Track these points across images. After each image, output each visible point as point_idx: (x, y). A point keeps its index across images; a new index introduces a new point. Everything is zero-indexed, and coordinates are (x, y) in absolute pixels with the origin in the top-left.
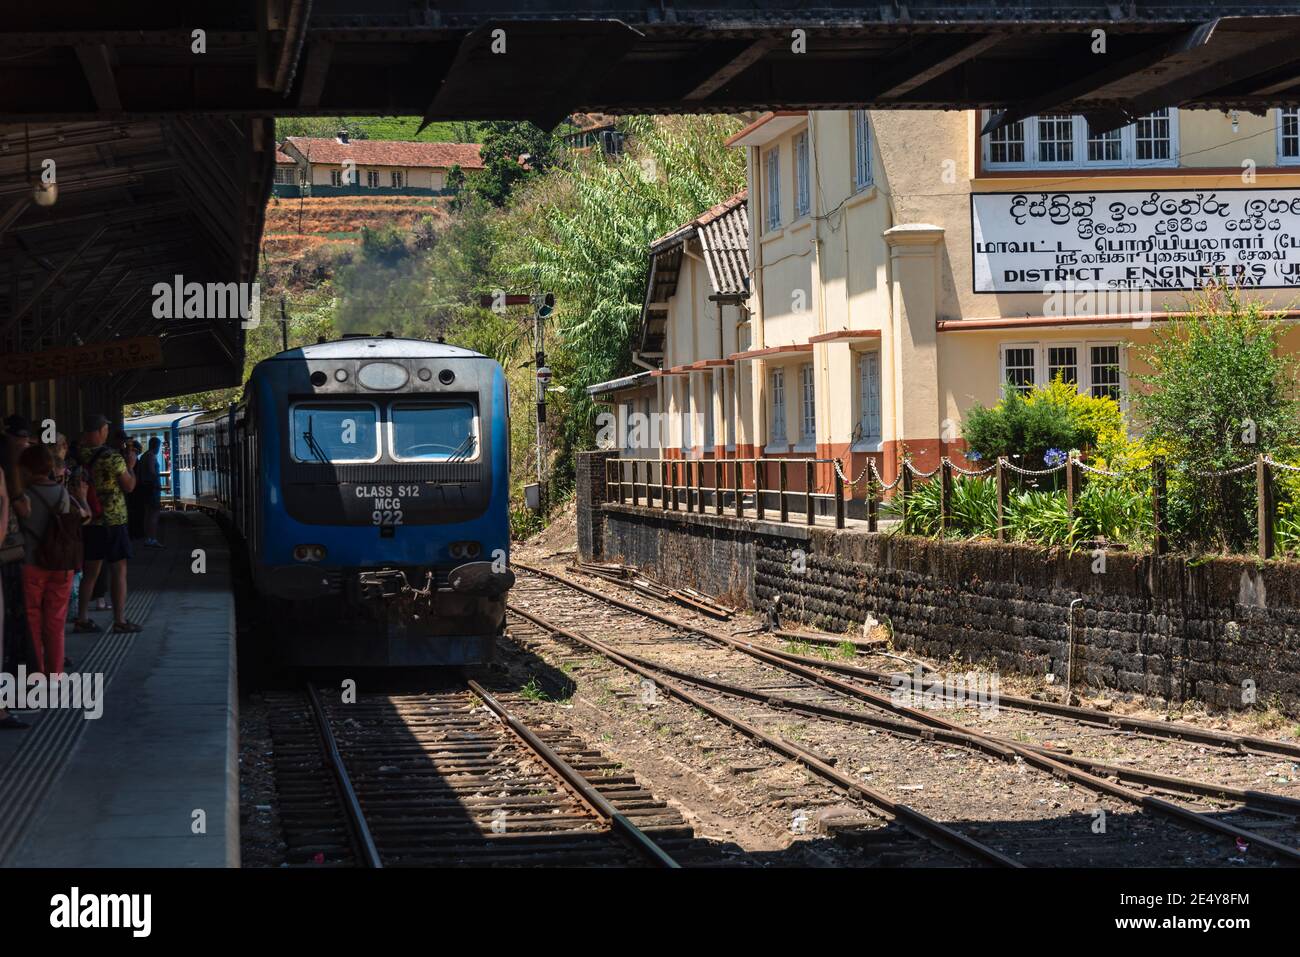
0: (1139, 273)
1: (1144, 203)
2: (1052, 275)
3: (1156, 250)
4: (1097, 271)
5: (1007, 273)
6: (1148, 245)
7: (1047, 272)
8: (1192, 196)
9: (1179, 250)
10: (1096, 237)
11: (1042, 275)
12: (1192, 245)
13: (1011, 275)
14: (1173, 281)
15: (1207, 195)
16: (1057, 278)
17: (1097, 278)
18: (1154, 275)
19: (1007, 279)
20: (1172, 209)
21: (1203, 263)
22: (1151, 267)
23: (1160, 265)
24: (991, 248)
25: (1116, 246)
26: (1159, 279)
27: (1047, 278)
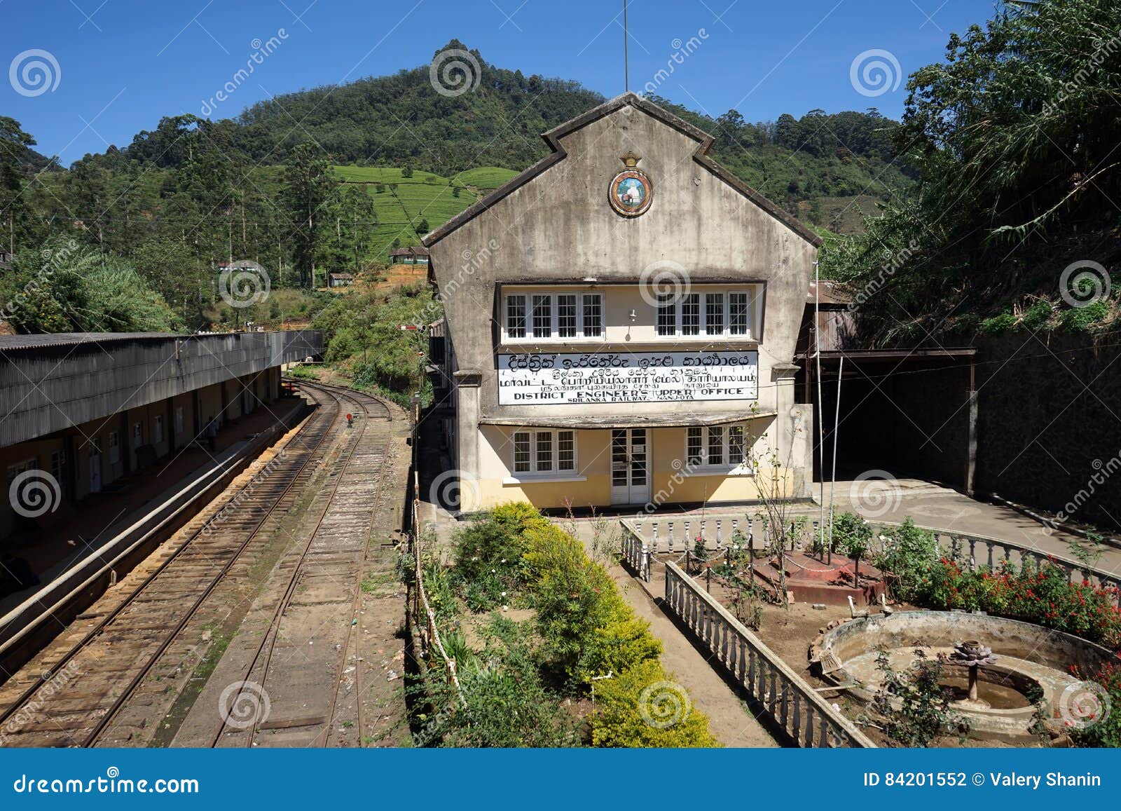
0: (584, 395)
1: (581, 360)
2: (539, 396)
3: (592, 384)
4: (562, 394)
5: (515, 395)
6: (588, 381)
7: (536, 394)
8: (606, 356)
9: (604, 384)
10: (561, 378)
11: (534, 396)
12: (611, 381)
13: (518, 396)
14: (601, 398)
15: (615, 355)
16: (542, 397)
17: (562, 397)
18: (591, 396)
19: (516, 398)
20: (596, 363)
21: (616, 389)
22: (590, 392)
23: (594, 391)
24: (508, 384)
25: (572, 382)
26: (594, 397)
27: (536, 397)
